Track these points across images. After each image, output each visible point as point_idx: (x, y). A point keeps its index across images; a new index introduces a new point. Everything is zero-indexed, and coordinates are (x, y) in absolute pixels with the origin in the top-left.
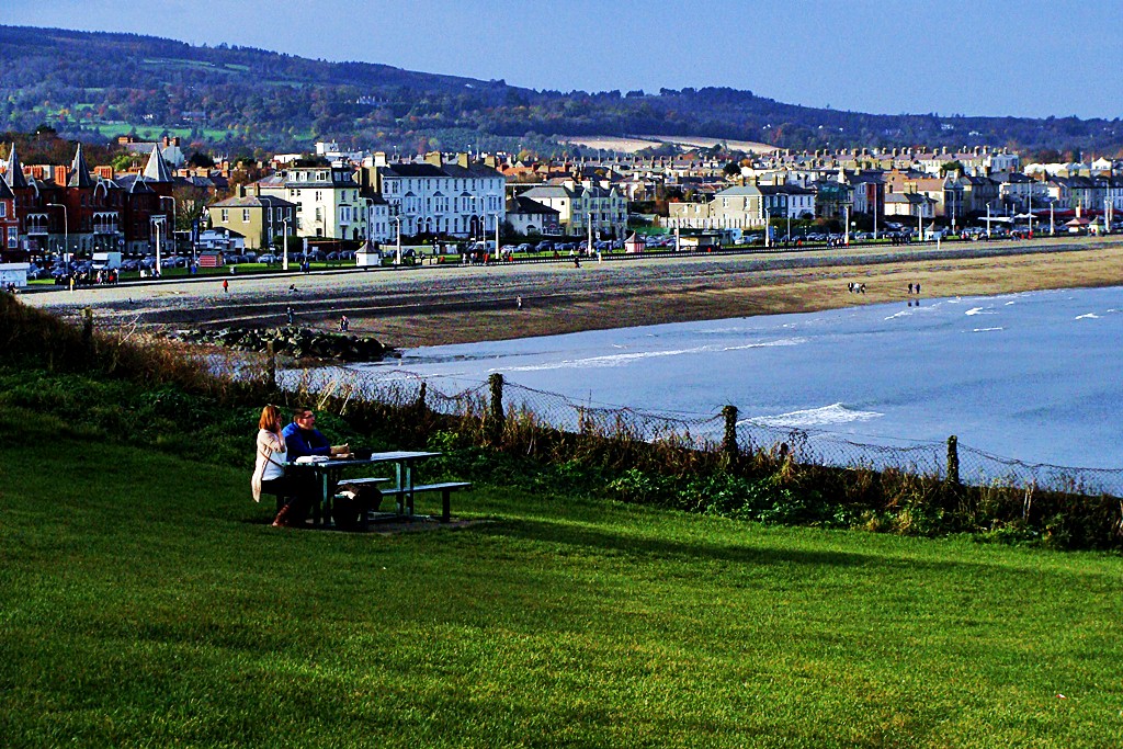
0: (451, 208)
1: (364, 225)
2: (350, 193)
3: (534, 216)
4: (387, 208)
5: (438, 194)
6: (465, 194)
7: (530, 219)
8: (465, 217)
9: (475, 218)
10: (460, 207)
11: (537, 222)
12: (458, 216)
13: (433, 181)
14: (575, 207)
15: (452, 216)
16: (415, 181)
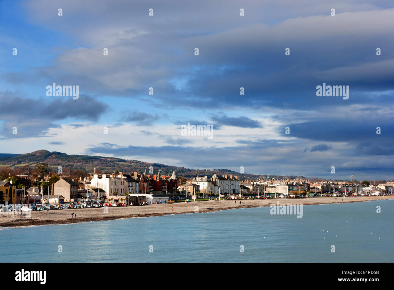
0: (229, 188)
1: (213, 191)
2: (210, 183)
3: (246, 190)
4: (218, 187)
5: (227, 184)
6: (232, 184)
7: (245, 190)
8: (232, 189)
9: (234, 190)
10: (231, 187)
11: (246, 191)
12: (231, 189)
13: (226, 181)
14: (253, 188)
15: (230, 189)
16: (222, 181)
